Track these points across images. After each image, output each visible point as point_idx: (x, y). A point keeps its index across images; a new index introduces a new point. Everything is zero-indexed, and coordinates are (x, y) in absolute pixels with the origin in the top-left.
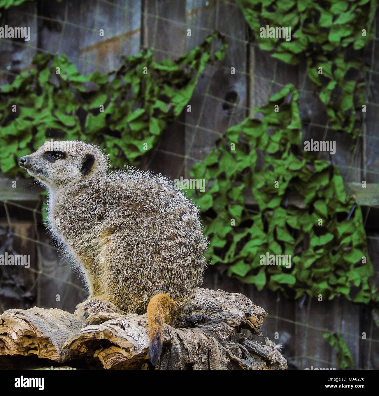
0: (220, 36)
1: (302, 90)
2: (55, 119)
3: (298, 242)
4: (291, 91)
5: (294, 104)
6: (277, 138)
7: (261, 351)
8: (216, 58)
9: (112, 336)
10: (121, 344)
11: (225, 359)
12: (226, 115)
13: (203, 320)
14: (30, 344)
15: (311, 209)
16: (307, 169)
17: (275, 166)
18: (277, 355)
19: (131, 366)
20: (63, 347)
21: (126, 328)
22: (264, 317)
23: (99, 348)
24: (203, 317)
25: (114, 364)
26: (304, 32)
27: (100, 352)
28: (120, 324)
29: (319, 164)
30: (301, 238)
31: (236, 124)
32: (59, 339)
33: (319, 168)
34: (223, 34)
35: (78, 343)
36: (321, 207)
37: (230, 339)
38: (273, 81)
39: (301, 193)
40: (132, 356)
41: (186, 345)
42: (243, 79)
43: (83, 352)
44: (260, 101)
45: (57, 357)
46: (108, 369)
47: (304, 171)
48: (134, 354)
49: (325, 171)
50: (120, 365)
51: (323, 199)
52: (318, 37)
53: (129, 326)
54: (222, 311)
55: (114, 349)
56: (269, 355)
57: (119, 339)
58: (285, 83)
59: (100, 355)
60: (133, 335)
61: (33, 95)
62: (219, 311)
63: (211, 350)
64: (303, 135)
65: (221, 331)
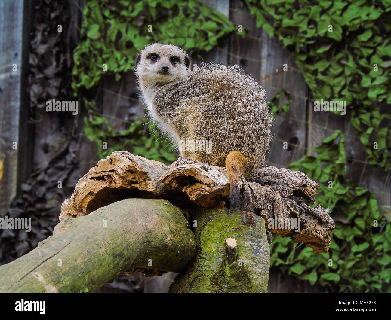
0: (286, 94)
1: (347, 134)
2: (160, 155)
3: (342, 249)
4: (339, 135)
5: (341, 145)
6: (327, 170)
7: (314, 211)
8: (283, 110)
9: (197, 174)
10: (204, 181)
11: (287, 210)
12: (290, 155)
13: (269, 183)
14: (133, 178)
15: (352, 224)
16: (350, 193)
17: (325, 191)
18: (327, 216)
19: (211, 201)
20: (158, 181)
21: (208, 170)
22: (317, 189)
23: (186, 184)
24: (269, 181)
25: (198, 196)
26: (349, 91)
27: (187, 188)
28: (204, 168)
29: (359, 190)
30: (345, 246)
31: (296, 160)
32: (155, 176)
33: (359, 193)
34: (288, 92)
35: (170, 178)
36: (360, 223)
37: (290, 197)
38: (326, 128)
39: (345, 212)
40: (213, 191)
41: (256, 194)
42: (303, 126)
43: (174, 187)
44: (315, 144)
45: (154, 189)
46: (194, 200)
47: (348, 195)
48: (214, 188)
49: (363, 195)
50: (203, 198)
51: (362, 216)
52: (360, 95)
53: (211, 169)
54: (284, 177)
55: (199, 185)
56: (321, 214)
57: (203, 177)
58: (334, 129)
59: (188, 190)
60: (214, 174)
61: (144, 138)
62: (282, 178)
63: (275, 200)
64: (347, 169)
65: (283, 190)
